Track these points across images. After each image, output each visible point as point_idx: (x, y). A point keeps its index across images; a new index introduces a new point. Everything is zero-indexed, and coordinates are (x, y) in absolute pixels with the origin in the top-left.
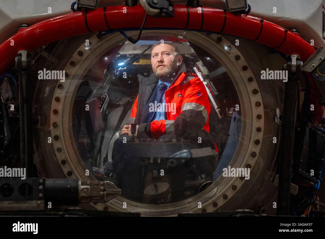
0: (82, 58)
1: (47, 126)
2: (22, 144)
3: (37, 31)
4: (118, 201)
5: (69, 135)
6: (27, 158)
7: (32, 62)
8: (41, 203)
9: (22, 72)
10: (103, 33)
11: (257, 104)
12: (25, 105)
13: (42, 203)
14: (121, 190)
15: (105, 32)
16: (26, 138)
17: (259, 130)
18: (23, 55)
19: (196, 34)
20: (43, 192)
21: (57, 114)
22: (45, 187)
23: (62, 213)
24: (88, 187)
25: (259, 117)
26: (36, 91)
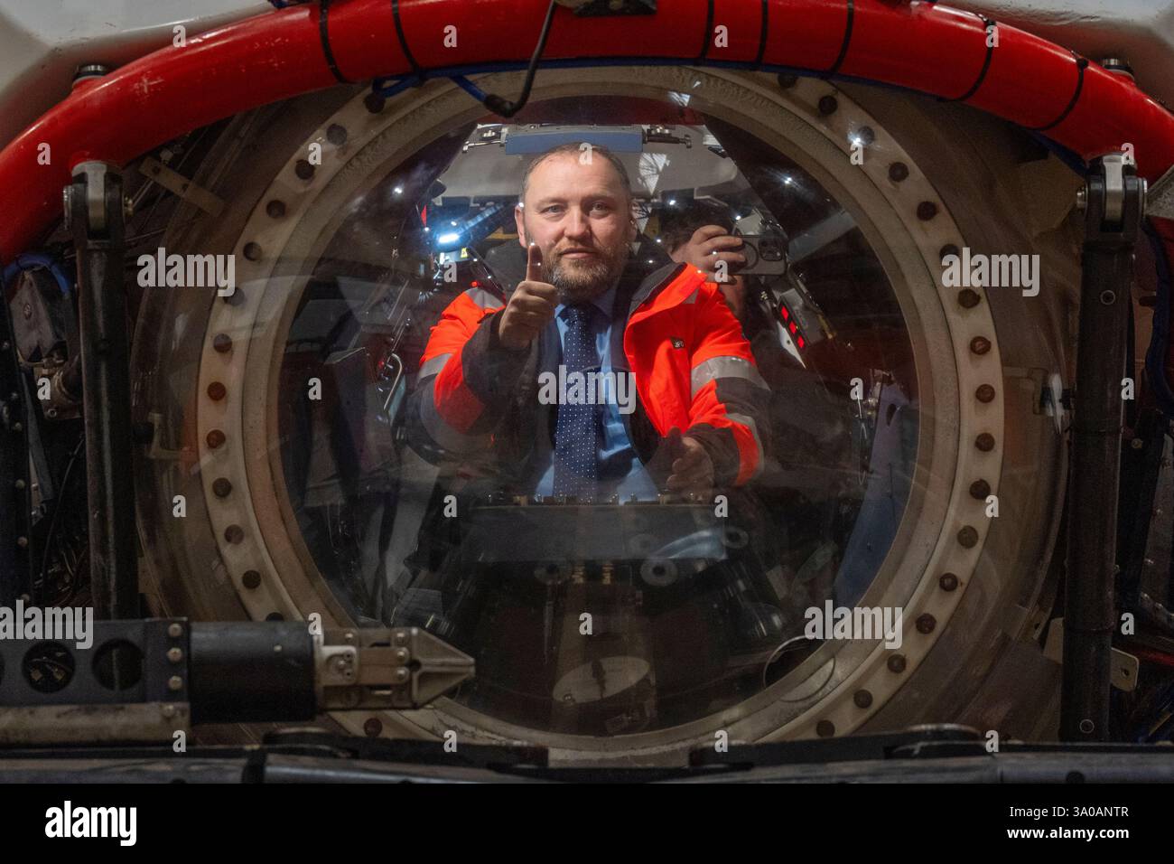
0: (308, 188)
1: (185, 448)
2: (93, 516)
3: (141, 84)
4: (458, 721)
5: (269, 477)
6: (113, 569)
7: (126, 205)
8: (178, 712)
9: (90, 242)
10: (388, 84)
11: (978, 343)
12: (103, 367)
13: (183, 713)
14: (472, 660)
15: (395, 82)
16: (109, 491)
17: (984, 443)
18: (90, 180)
19: (739, 86)
20: (185, 671)
21: (223, 400)
22: (189, 655)
23: (256, 747)
24: (352, 649)
25: (984, 394)
26: (140, 320)
